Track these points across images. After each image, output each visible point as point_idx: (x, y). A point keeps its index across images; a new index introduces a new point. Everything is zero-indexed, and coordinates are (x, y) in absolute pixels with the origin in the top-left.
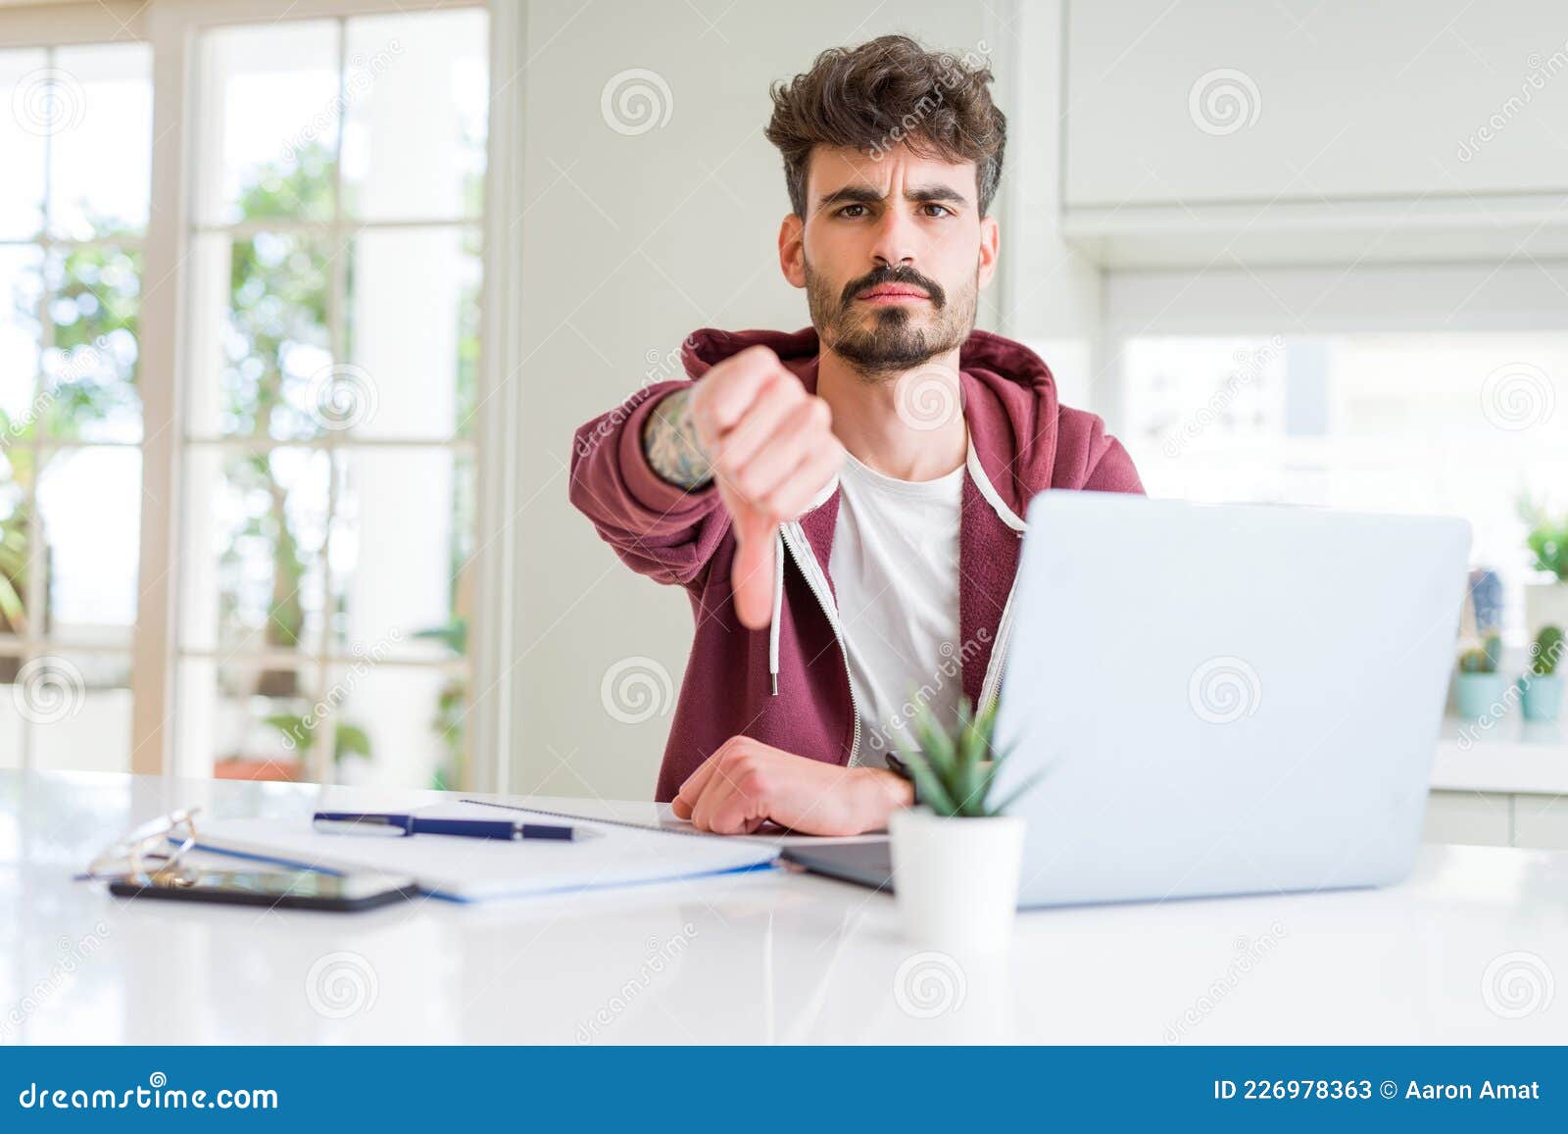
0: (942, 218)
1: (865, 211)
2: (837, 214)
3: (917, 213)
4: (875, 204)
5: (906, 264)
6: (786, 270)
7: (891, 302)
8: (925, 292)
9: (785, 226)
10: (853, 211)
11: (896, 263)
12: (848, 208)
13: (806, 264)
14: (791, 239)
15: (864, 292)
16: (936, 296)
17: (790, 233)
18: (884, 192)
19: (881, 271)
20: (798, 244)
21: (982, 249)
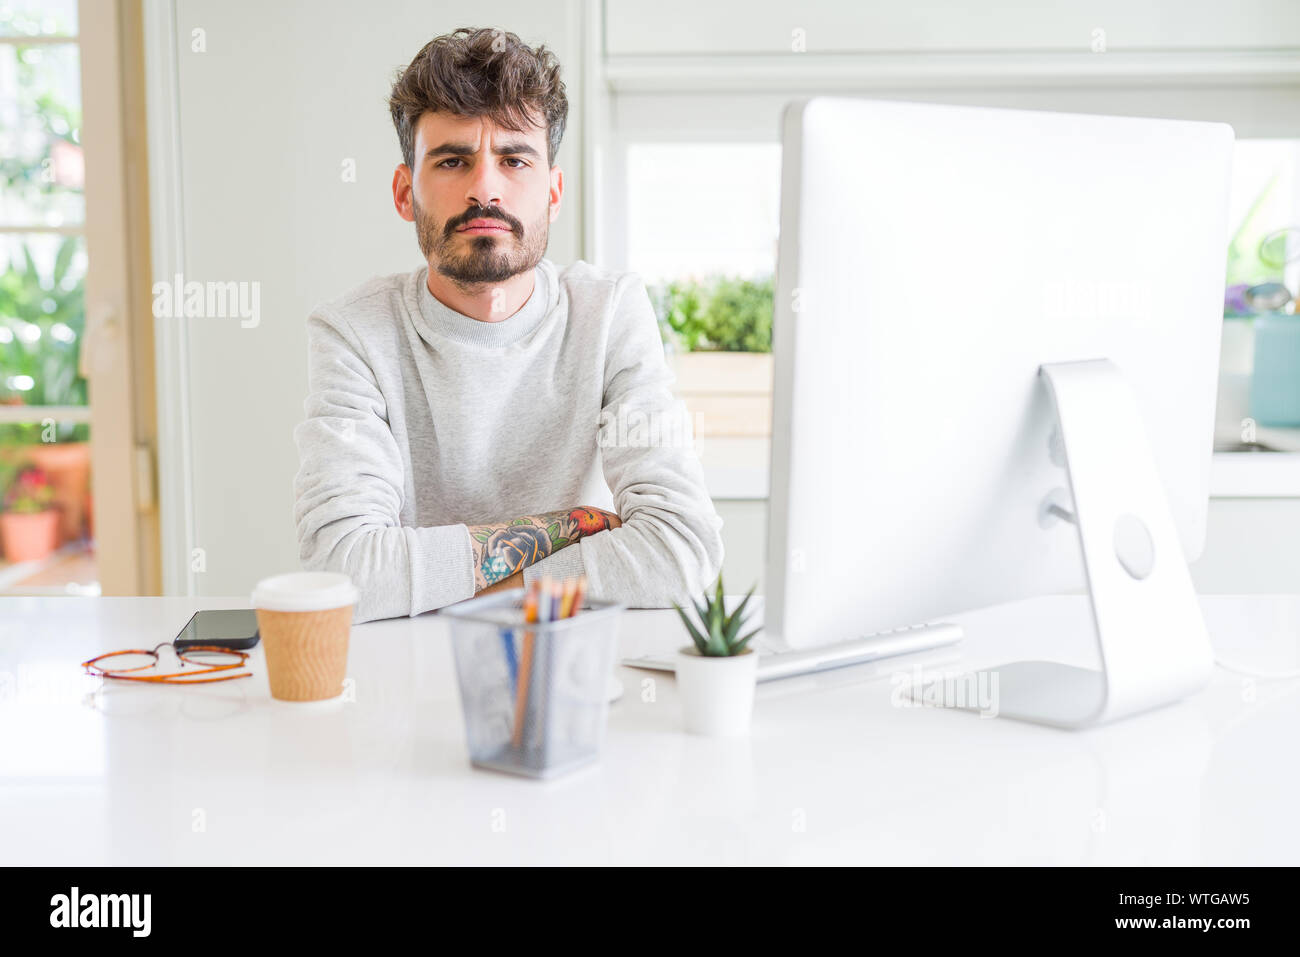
0: (521, 168)
1: (461, 163)
2: (439, 165)
3: (501, 164)
4: (469, 157)
5: (494, 203)
6: (399, 209)
7: (481, 232)
8: (509, 226)
9: (398, 174)
10: (453, 162)
11: (485, 202)
12: (448, 161)
13: (415, 204)
14: (401, 185)
15: (461, 226)
16: (516, 229)
17: (400, 179)
18: (476, 147)
19: (474, 210)
20: (408, 188)
21: (552, 192)
